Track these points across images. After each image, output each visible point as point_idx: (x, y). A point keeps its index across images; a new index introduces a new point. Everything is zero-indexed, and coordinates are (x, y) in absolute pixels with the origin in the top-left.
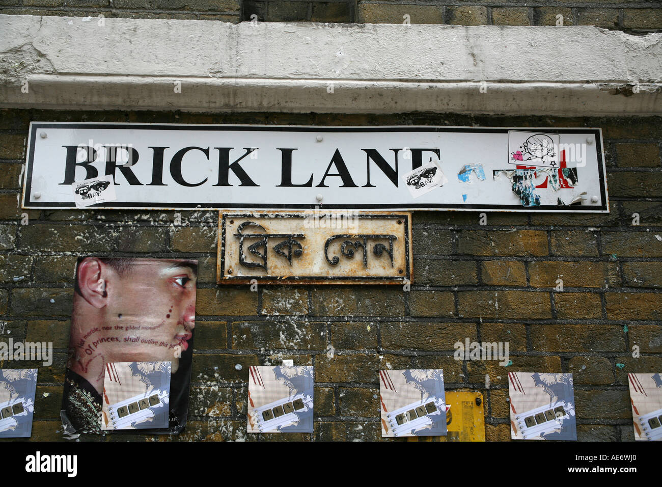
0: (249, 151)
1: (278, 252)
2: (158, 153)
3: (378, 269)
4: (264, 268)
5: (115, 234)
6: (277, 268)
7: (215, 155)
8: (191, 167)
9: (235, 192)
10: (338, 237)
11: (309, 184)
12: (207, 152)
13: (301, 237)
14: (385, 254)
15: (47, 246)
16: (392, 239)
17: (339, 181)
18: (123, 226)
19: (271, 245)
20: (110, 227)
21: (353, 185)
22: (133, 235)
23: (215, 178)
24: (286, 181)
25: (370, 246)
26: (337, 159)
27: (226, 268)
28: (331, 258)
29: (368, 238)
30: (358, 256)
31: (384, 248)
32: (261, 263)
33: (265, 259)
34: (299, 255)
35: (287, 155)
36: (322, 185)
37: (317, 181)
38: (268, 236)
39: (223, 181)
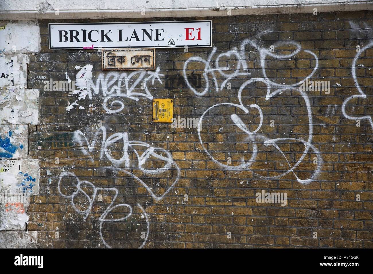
0: (110, 31)
1: (118, 60)
2: (84, 32)
3: (145, 65)
4: (115, 65)
5: (75, 56)
6: (118, 65)
7: (100, 32)
8: (94, 36)
9: (106, 43)
10: (135, 56)
11: (127, 40)
12: (98, 31)
13: (125, 57)
14: (148, 61)
15: (57, 60)
16: (149, 56)
17: (135, 39)
18: (76, 54)
19: (116, 59)
20: (73, 54)
21: (139, 40)
22: (79, 56)
23: (100, 39)
24: (120, 40)
25: (143, 59)
26: (135, 32)
27: (105, 66)
28: (133, 62)
29: (142, 56)
30: (140, 62)
31: (147, 59)
32: (114, 64)
33: (115, 63)
34: (124, 61)
35: (120, 31)
36: (130, 41)
37: (129, 40)
38: (115, 56)
39: (103, 40)
